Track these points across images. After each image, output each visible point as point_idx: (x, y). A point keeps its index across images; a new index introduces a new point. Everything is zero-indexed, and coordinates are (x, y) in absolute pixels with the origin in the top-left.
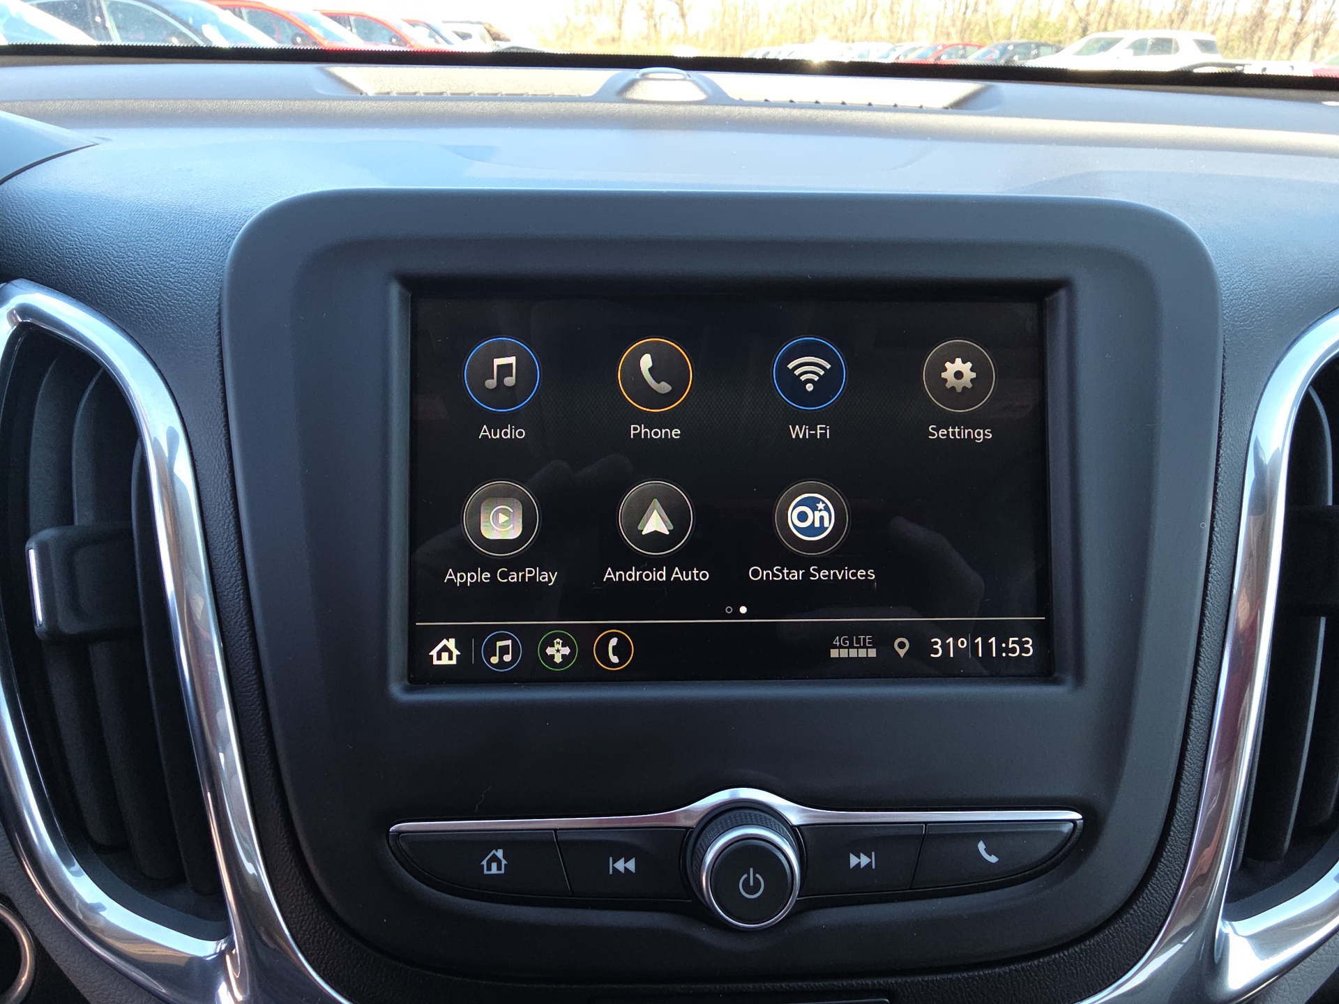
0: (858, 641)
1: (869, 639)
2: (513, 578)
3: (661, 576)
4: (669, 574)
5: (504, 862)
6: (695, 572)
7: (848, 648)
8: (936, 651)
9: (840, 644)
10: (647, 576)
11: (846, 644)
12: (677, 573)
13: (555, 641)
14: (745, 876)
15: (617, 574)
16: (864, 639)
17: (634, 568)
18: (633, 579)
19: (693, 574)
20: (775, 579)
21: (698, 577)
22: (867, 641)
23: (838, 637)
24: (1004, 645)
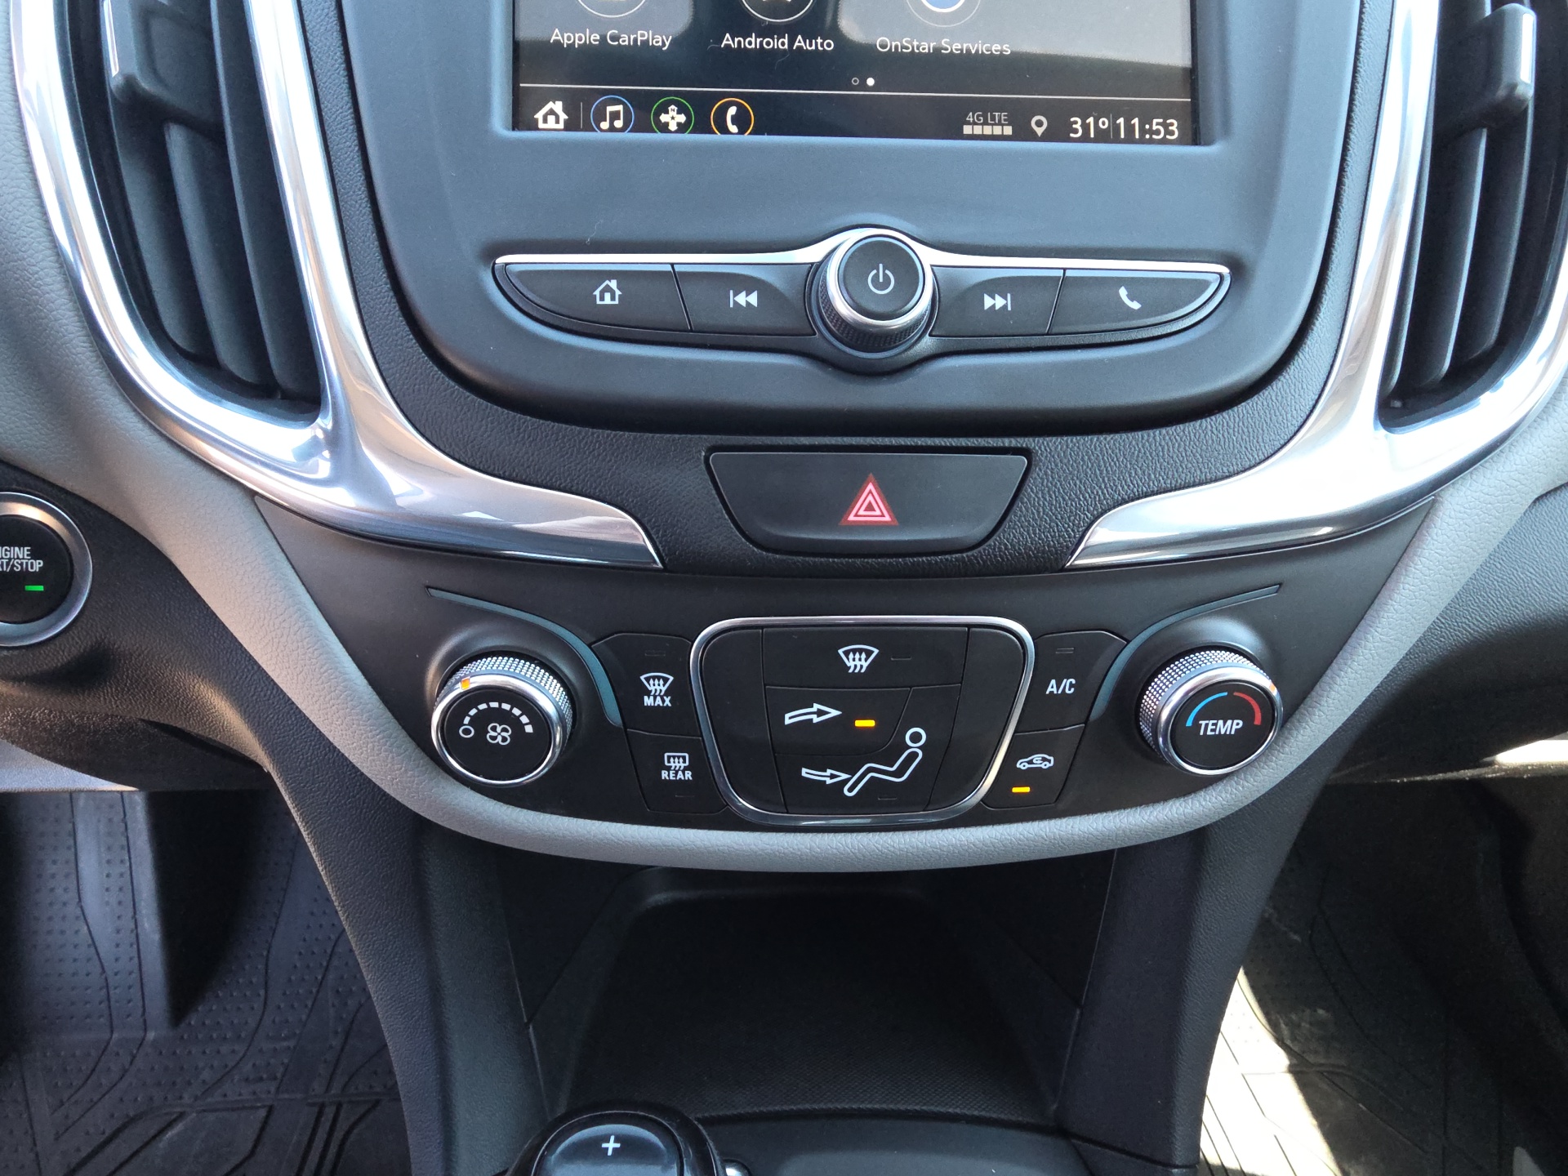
0: (993, 118)
1: (1005, 116)
2: (624, 41)
3: (783, 44)
4: (791, 43)
5: (618, 293)
6: (819, 41)
7: (983, 124)
8: (1076, 131)
9: (974, 121)
10: (768, 44)
11: (980, 120)
12: (799, 42)
13: (670, 108)
14: (875, 272)
15: (736, 40)
16: (1000, 117)
17: (754, 34)
18: (753, 46)
19: (816, 43)
20: (904, 50)
21: (822, 45)
22: (1003, 118)
23: (971, 114)
24: (1147, 127)
